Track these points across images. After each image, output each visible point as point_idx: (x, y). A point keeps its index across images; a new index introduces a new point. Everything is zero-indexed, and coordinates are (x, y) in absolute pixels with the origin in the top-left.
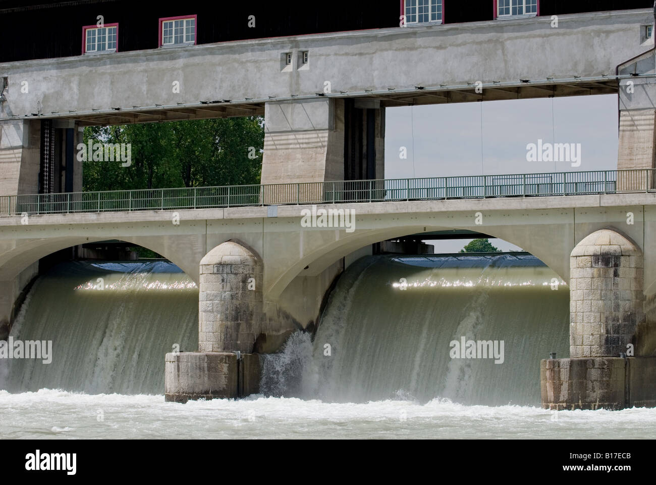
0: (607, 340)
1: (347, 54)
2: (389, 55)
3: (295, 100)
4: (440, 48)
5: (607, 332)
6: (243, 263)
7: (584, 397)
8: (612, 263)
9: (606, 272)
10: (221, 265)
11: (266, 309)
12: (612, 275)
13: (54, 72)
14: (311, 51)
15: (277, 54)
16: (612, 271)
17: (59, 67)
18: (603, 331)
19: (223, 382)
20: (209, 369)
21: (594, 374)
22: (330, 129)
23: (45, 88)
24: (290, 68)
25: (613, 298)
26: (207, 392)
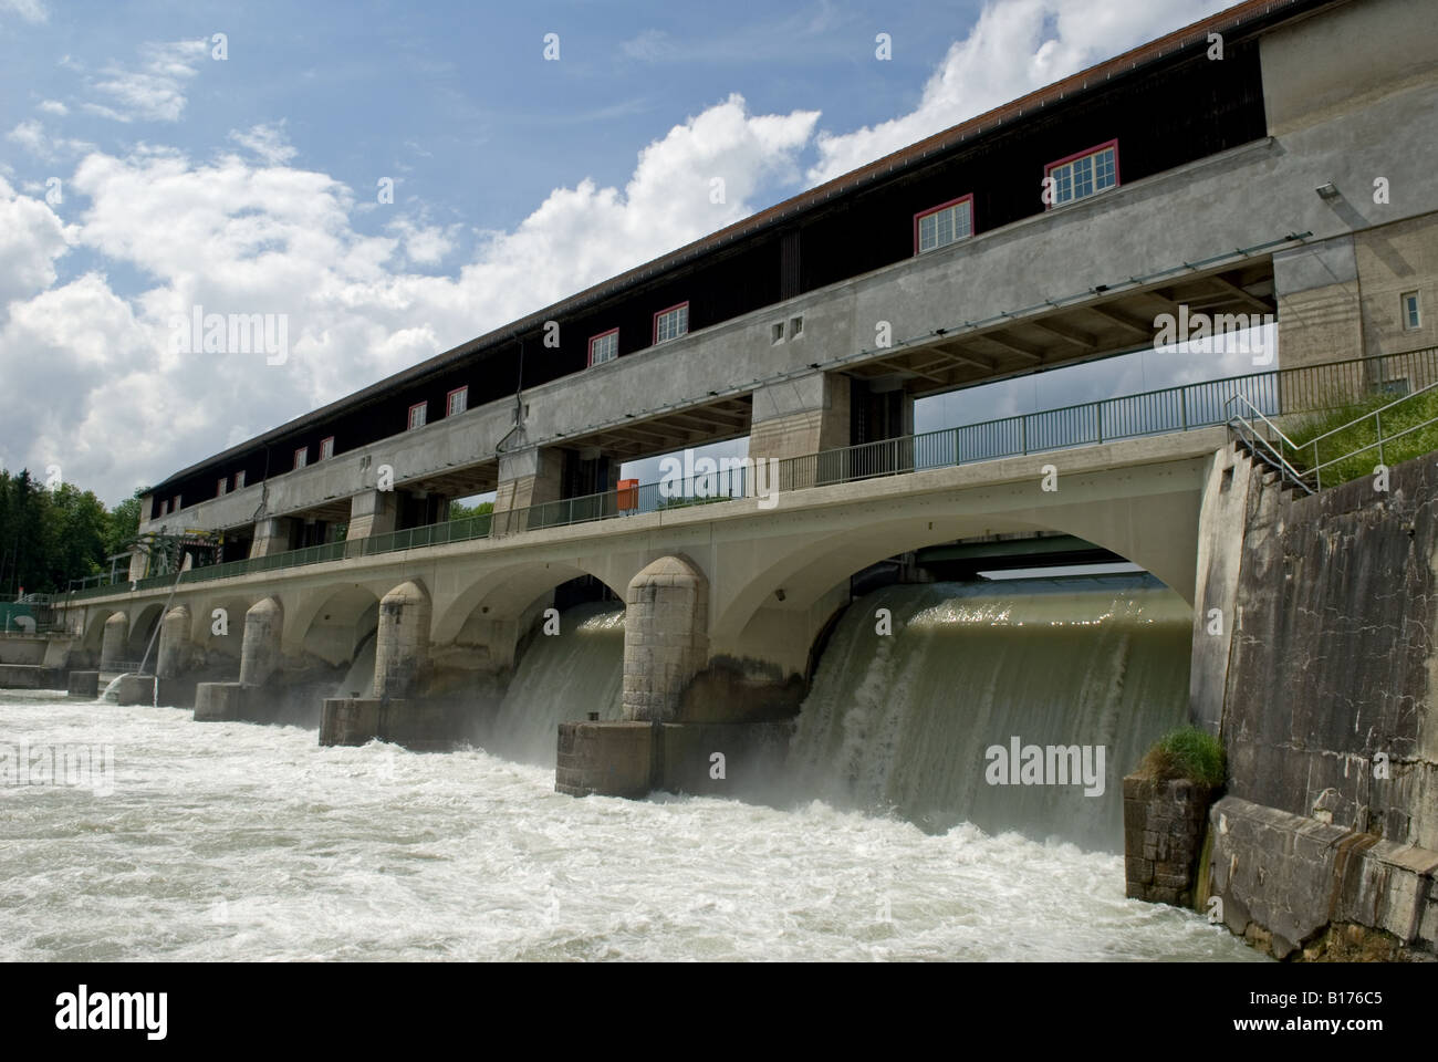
0: (387, 683)
1: (387, 456)
2: (400, 454)
3: (364, 493)
4: (422, 444)
5: (387, 675)
6: (265, 614)
7: (334, 735)
8: (396, 611)
9: (391, 620)
10: (251, 615)
11: (286, 650)
12: (394, 622)
13: (283, 484)
14: (373, 454)
15: (358, 459)
16: (394, 619)
17: (286, 479)
18: (384, 674)
19: (221, 707)
20: (212, 696)
21: (343, 713)
22: (377, 513)
23: (280, 495)
24: (363, 471)
25: (393, 642)
26: (208, 715)
